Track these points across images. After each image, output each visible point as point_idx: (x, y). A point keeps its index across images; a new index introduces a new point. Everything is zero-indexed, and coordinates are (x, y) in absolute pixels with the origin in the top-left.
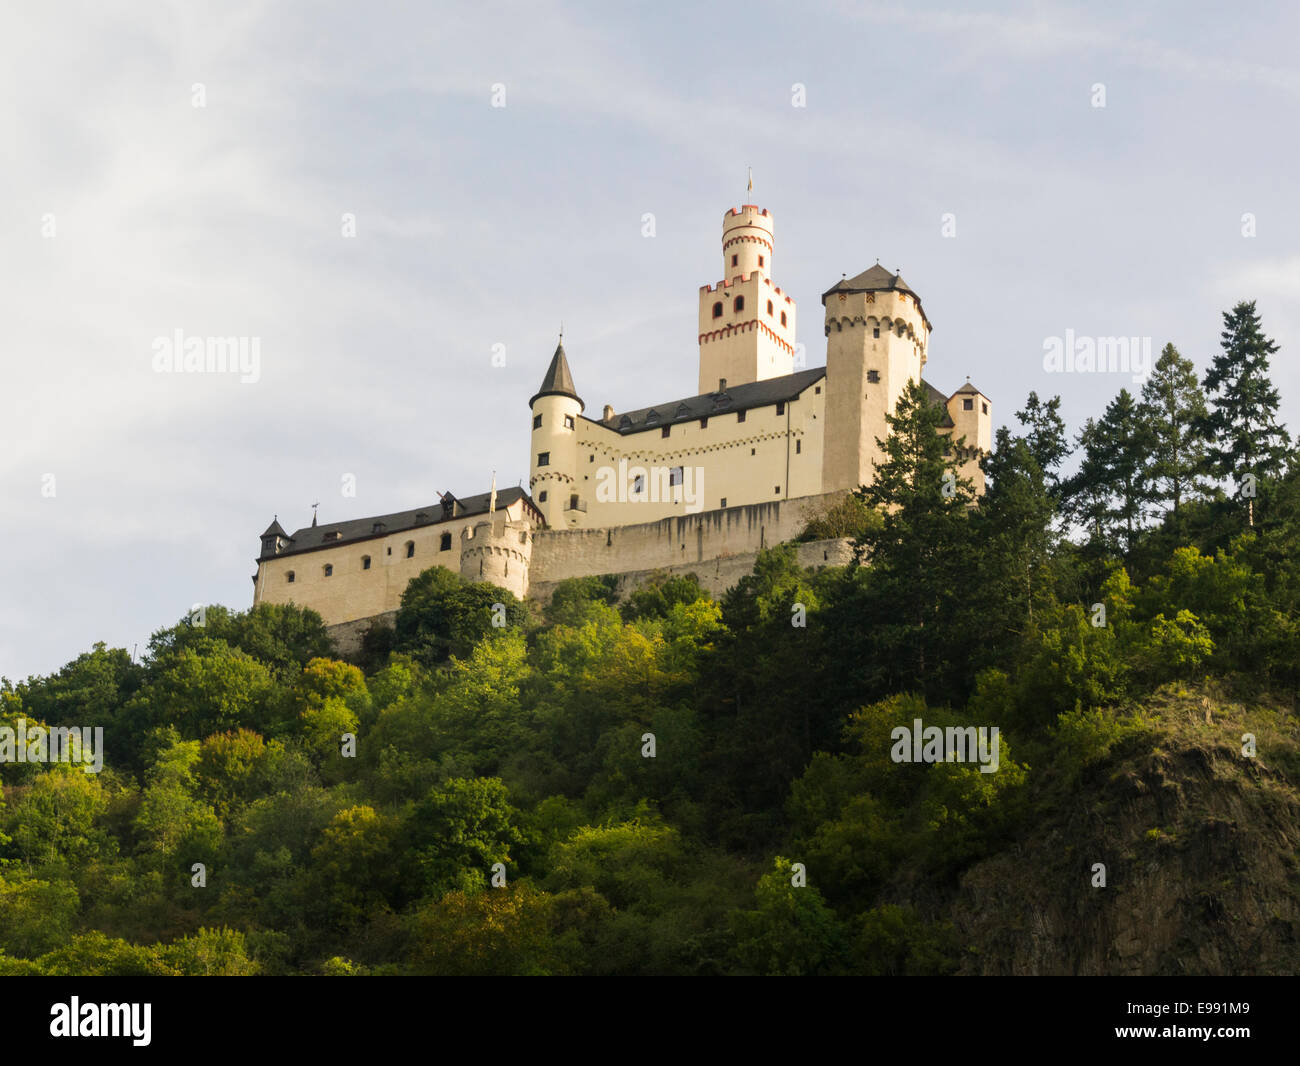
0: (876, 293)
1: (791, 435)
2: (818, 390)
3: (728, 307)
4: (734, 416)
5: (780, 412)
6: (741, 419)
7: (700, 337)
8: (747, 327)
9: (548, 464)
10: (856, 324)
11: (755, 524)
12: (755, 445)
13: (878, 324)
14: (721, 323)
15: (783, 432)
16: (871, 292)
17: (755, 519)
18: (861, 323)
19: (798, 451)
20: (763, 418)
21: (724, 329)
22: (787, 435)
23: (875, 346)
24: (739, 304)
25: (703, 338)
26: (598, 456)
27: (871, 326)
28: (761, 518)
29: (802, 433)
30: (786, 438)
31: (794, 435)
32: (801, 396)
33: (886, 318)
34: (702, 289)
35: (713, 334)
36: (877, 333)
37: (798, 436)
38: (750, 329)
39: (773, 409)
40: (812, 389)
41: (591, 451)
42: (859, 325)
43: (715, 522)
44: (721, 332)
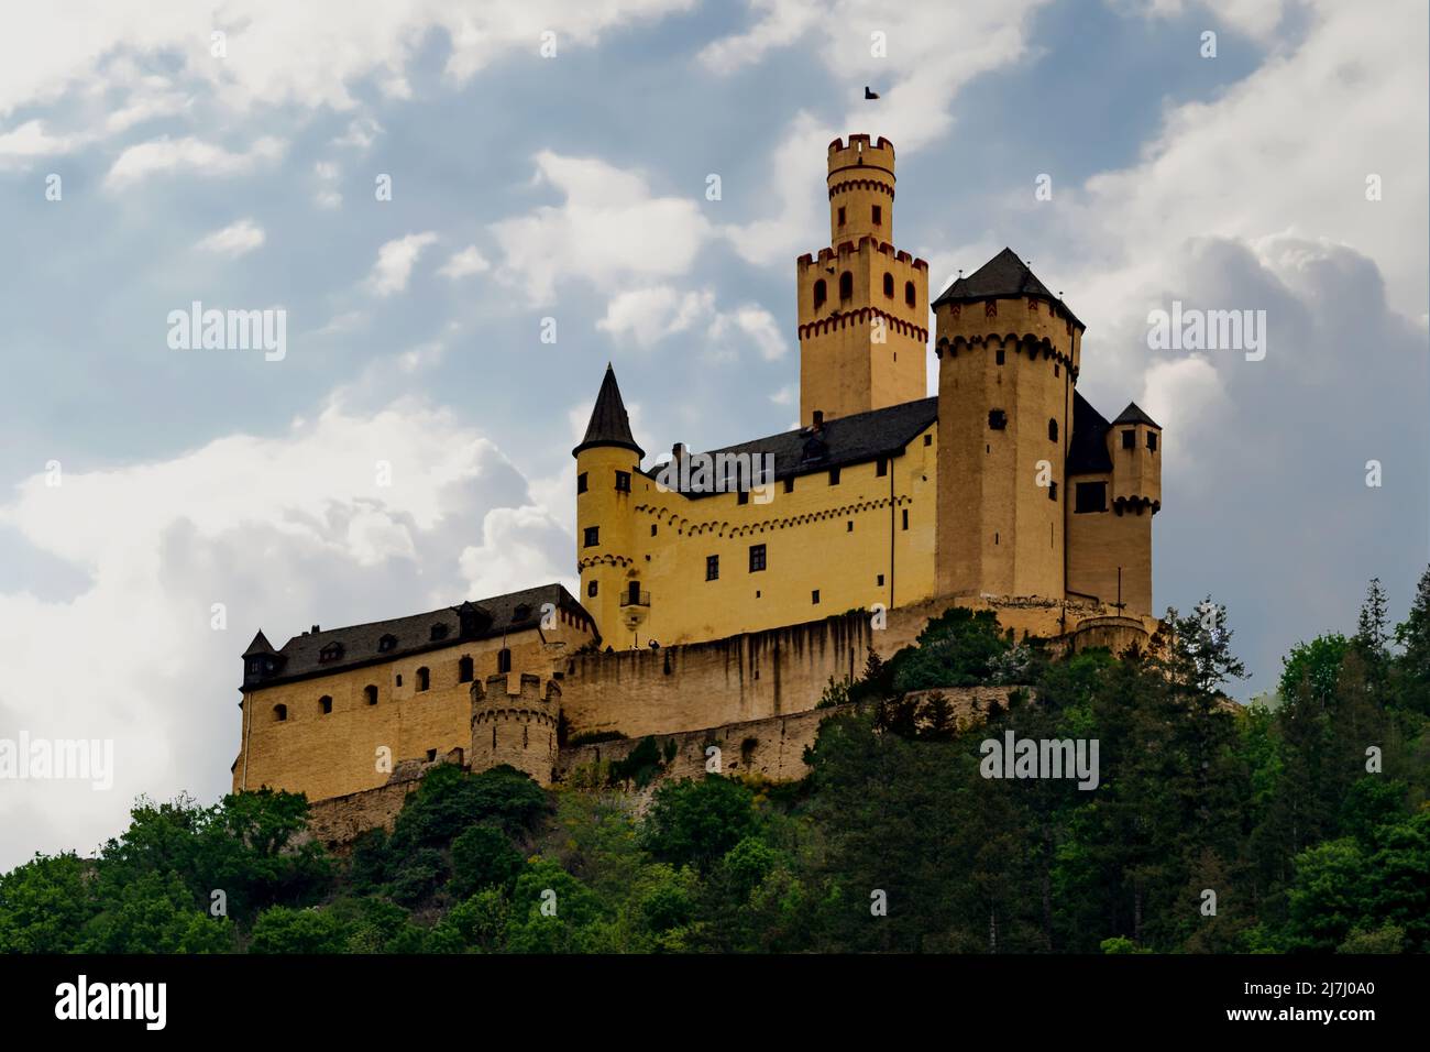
0: (999, 301)
1: (896, 503)
2: (928, 441)
3: (833, 290)
4: (825, 477)
5: (881, 472)
6: (835, 480)
7: (800, 329)
8: (857, 318)
9: (597, 544)
10: (975, 346)
11: (843, 646)
12: (852, 517)
13: (1003, 345)
14: (825, 313)
15: (886, 500)
16: (991, 301)
17: (843, 639)
18: (980, 346)
19: (906, 527)
20: (860, 480)
21: (829, 320)
22: (892, 504)
23: (999, 377)
24: (846, 283)
25: (804, 332)
26: (662, 526)
27: (993, 348)
28: (850, 638)
29: (910, 501)
30: (890, 508)
31: (900, 503)
32: (908, 448)
33: (1012, 337)
34: (800, 260)
35: (817, 326)
36: (1000, 359)
37: (905, 505)
38: (861, 321)
39: (872, 467)
40: (920, 439)
41: (653, 520)
42: (978, 348)
43: (794, 642)
44: (825, 323)
